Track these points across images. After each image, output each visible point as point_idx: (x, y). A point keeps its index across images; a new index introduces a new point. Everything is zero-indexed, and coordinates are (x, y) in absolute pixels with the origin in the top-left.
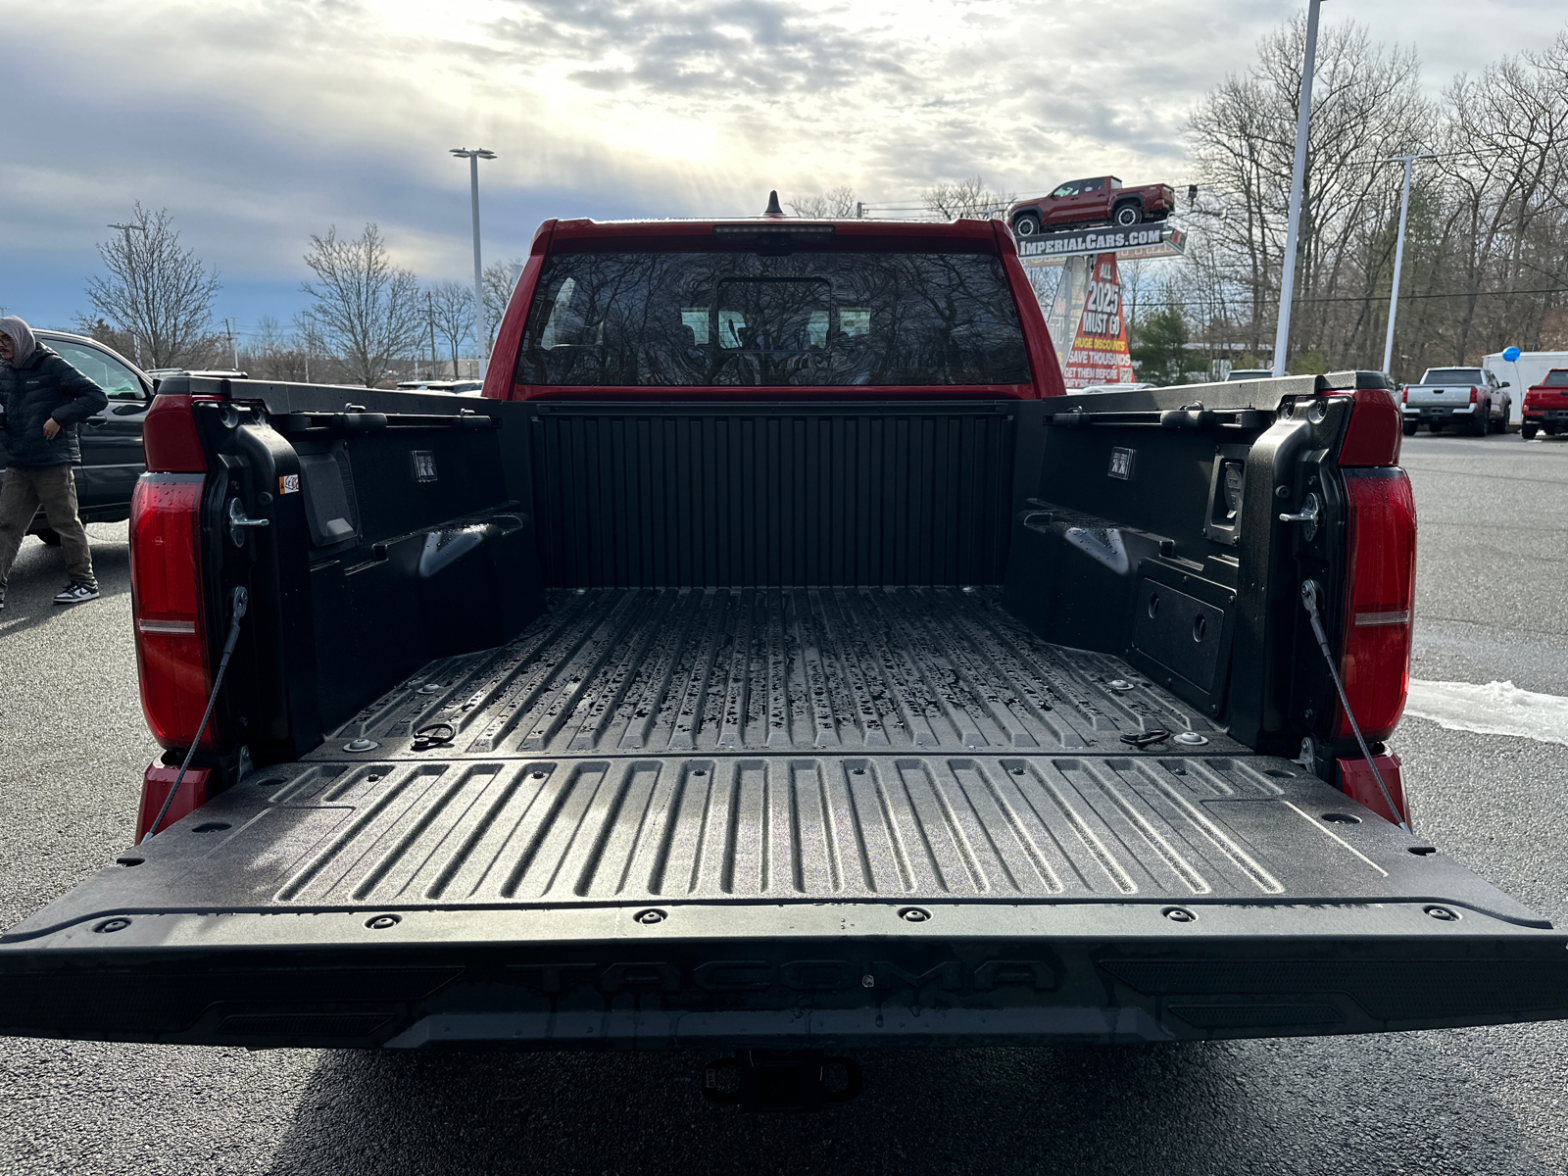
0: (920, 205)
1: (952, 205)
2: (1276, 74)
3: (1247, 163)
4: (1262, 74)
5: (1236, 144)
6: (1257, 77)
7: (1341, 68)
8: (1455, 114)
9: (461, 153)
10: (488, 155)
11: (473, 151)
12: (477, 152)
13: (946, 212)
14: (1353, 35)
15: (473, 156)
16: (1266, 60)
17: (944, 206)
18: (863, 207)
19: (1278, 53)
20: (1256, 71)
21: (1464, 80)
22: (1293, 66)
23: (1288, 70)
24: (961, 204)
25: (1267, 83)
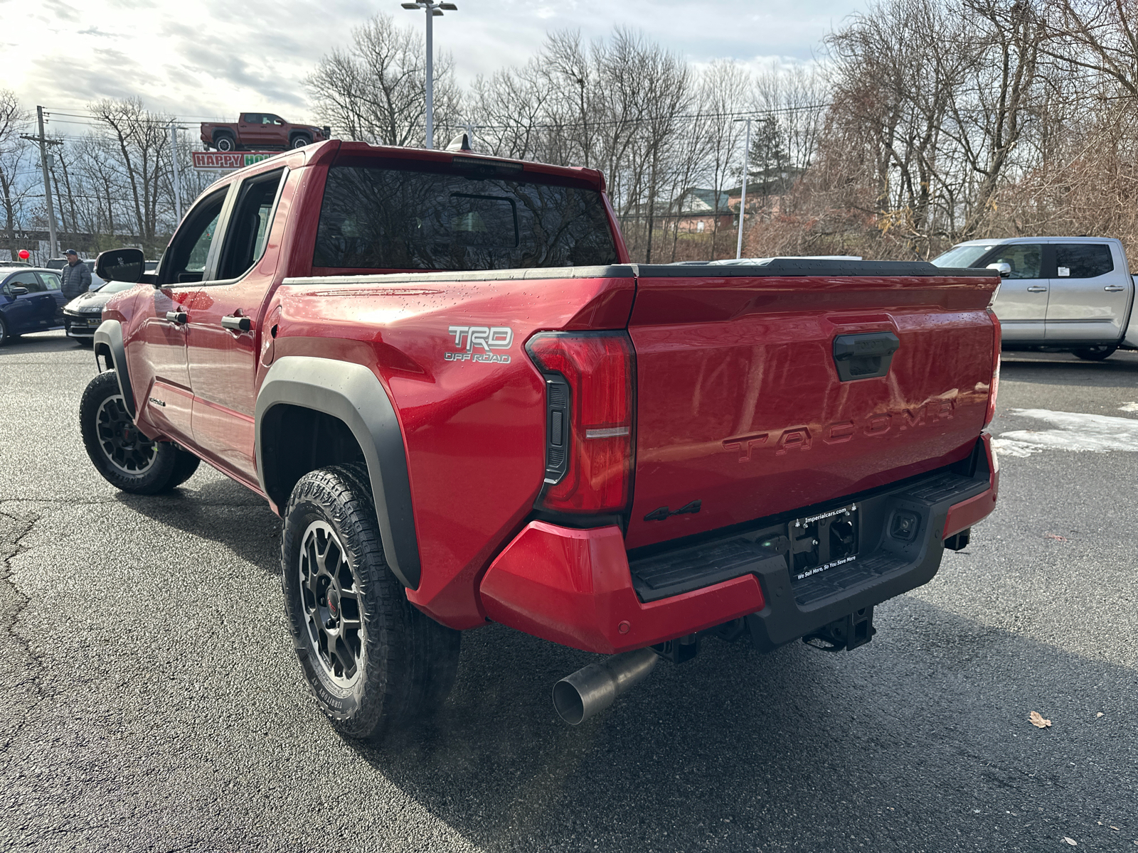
0: (88, 114)
1: (118, 117)
2: (367, 55)
3: (351, 114)
4: (357, 53)
5: (341, 100)
6: (354, 55)
7: (407, 58)
8: (478, 97)
13: (112, 123)
14: (413, 36)
16: (359, 43)
17: (110, 117)
18: (43, 110)
19: (366, 40)
20: (353, 50)
21: (482, 79)
22: (377, 51)
23: (374, 53)
24: (125, 117)
25: (361, 59)
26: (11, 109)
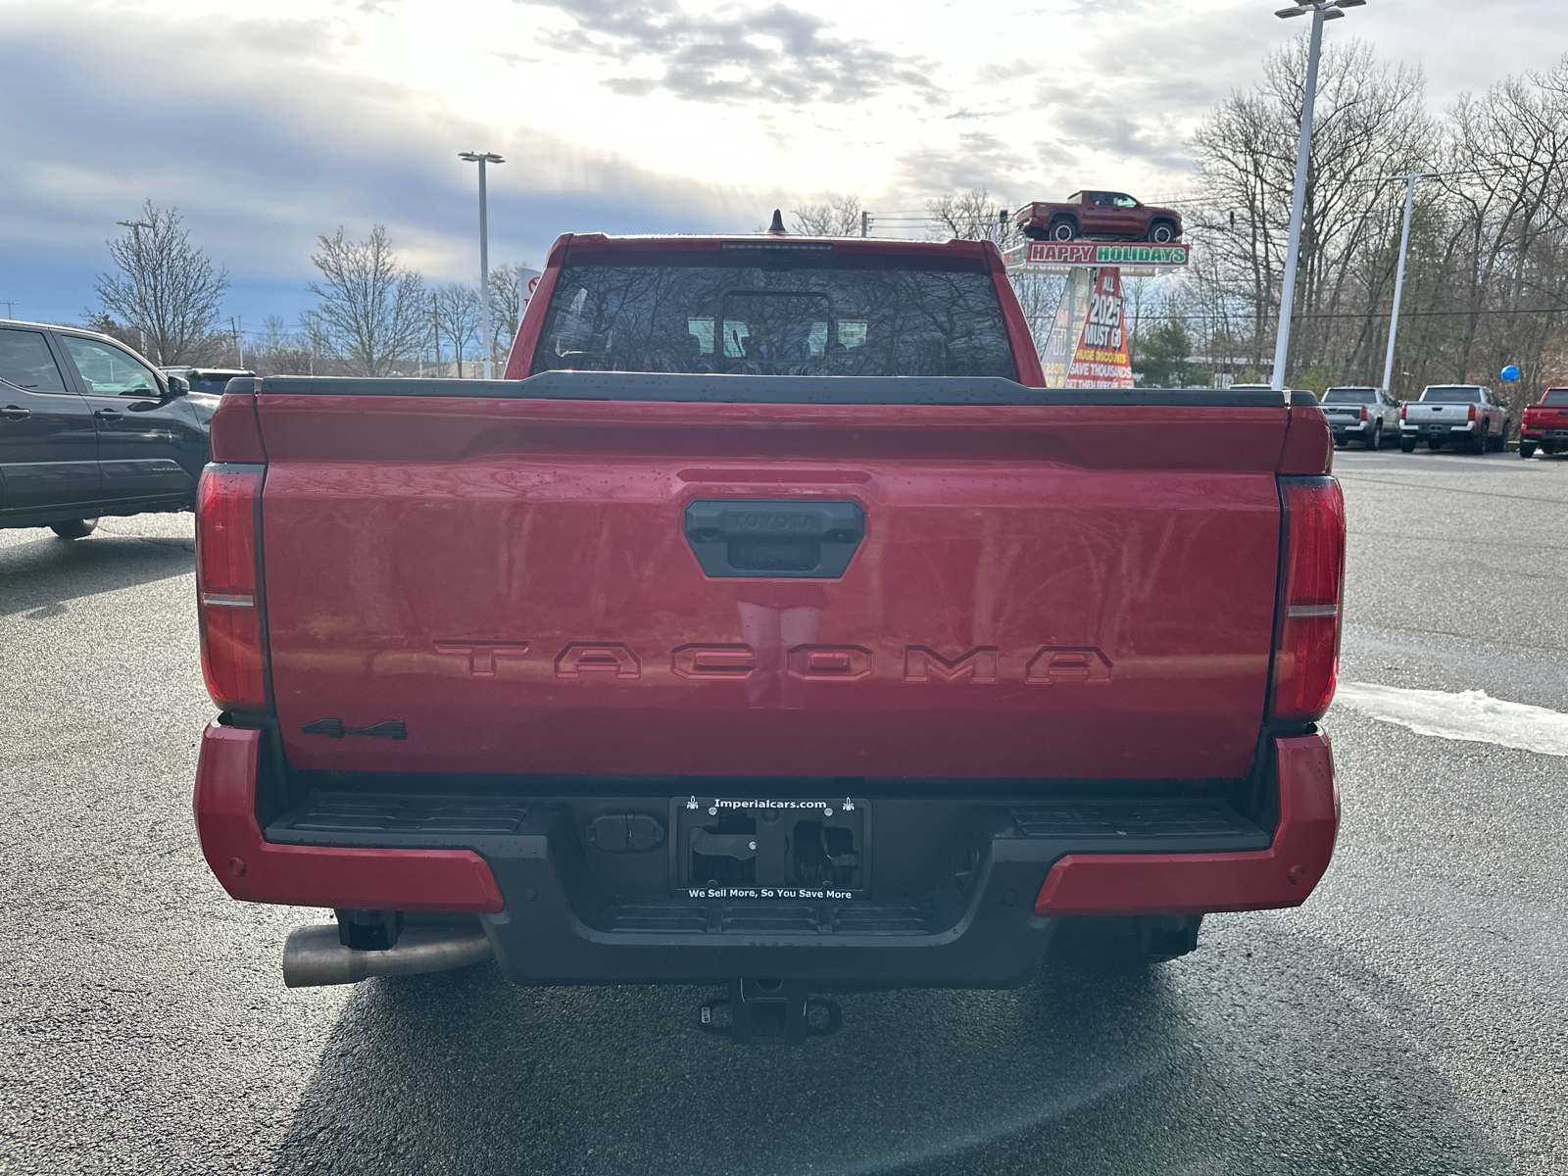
0: (926, 215)
1: (957, 215)
2: (1281, 91)
3: (1252, 178)
4: (1267, 90)
5: (1240, 159)
6: (1263, 93)
7: (1346, 85)
8: (1459, 131)
9: (469, 157)
10: (496, 159)
11: (481, 155)
12: (486, 156)
13: (951, 223)
14: (1359, 52)
15: (482, 160)
16: (1272, 76)
17: (949, 216)
18: (868, 216)
19: (1283, 69)
20: (1262, 87)
21: (1468, 99)
22: (1298, 83)
23: (1293, 87)
24: (966, 214)
25: (1272, 99)
26: (851, 217)
